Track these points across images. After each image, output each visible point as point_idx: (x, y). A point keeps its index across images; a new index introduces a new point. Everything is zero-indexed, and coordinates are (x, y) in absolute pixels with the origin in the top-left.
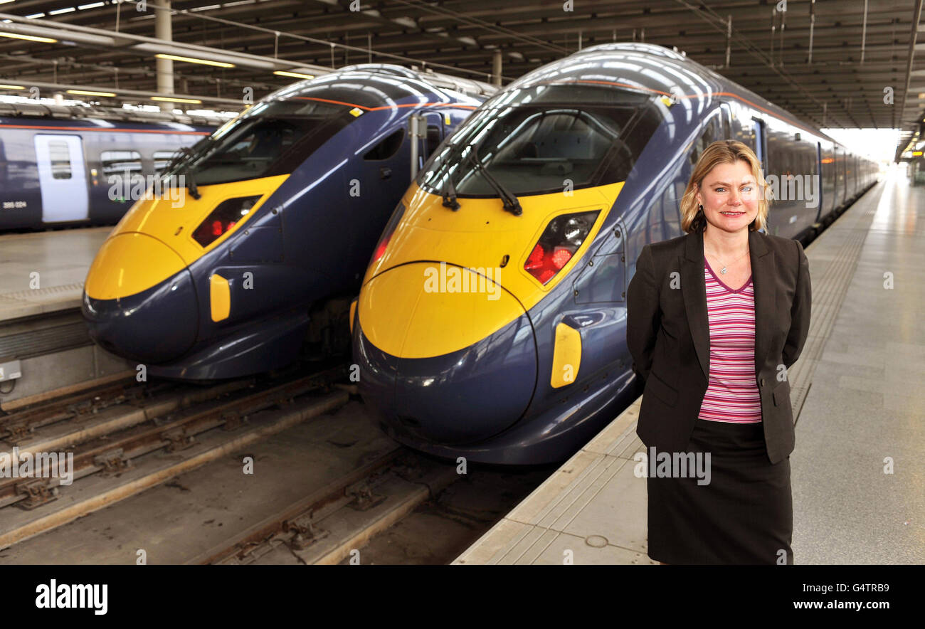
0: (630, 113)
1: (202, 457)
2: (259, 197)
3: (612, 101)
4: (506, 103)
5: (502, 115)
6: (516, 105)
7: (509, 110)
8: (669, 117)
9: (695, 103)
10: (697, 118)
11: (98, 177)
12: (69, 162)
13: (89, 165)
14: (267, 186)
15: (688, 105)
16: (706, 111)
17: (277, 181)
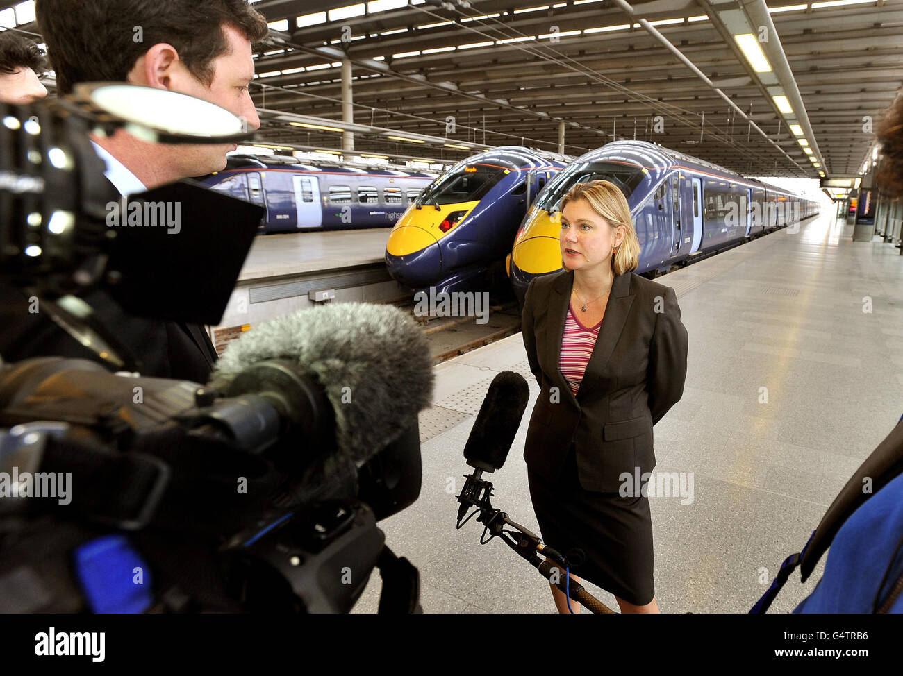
0: (628, 176)
1: (434, 329)
2: (467, 211)
3: (621, 171)
4: (572, 170)
5: (572, 175)
6: (577, 171)
7: (574, 174)
8: (649, 176)
9: (662, 170)
10: (661, 176)
11: (328, 201)
12: (311, 193)
13: (322, 194)
14: (470, 206)
15: (659, 171)
16: (666, 173)
17: (475, 203)
